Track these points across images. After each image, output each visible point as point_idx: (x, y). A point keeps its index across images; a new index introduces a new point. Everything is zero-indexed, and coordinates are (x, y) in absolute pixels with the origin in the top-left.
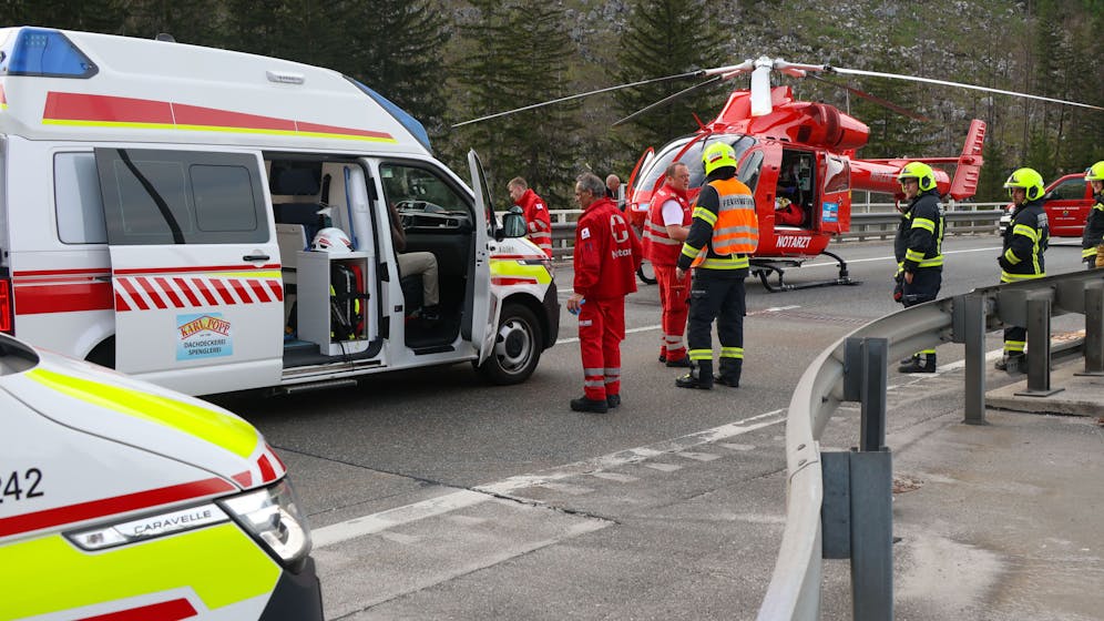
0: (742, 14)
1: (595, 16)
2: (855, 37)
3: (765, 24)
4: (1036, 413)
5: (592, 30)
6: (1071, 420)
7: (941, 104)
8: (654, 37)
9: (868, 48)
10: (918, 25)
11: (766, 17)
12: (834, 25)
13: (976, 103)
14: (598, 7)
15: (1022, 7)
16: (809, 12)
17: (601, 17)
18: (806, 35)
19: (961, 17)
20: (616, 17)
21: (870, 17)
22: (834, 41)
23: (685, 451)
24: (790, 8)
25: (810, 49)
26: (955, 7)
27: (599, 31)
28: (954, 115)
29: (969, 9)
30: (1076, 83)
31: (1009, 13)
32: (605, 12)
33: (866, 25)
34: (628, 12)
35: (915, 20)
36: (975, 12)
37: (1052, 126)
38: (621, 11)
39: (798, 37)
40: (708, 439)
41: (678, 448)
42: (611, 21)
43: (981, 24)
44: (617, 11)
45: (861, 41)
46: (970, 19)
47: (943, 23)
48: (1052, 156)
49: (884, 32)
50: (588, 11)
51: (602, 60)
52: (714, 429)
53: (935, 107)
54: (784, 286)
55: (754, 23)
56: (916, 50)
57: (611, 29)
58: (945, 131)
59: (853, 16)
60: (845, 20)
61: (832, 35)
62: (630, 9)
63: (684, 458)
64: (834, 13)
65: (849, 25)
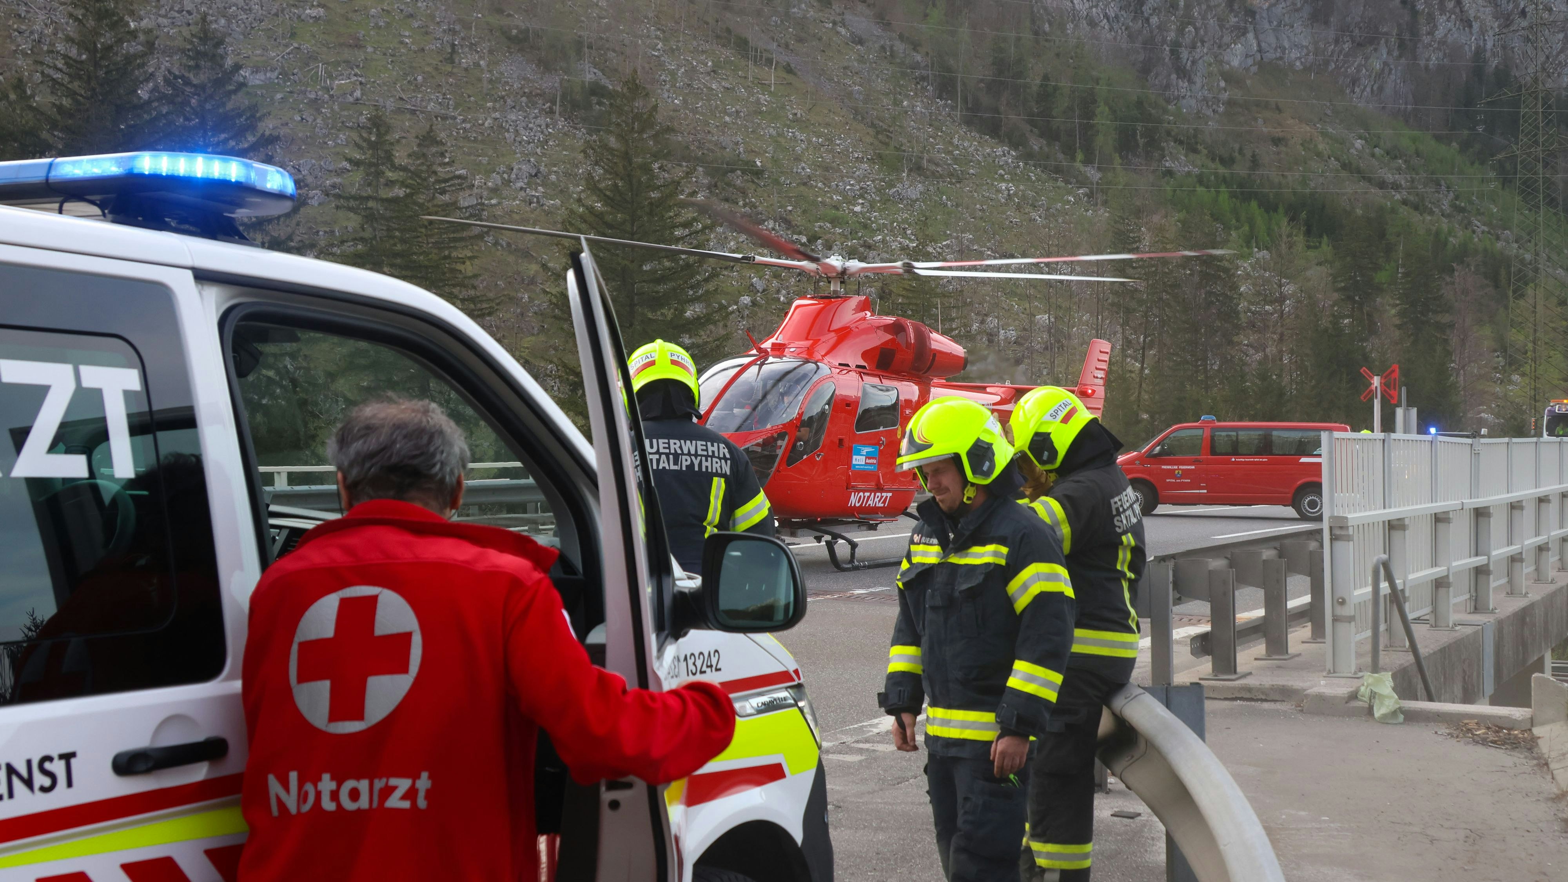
0: (709, 188)
1: (499, 182)
2: (865, 226)
3: (741, 203)
4: (1226, 699)
5: (494, 202)
6: (1266, 705)
7: (982, 322)
8: (609, 218)
9: (884, 241)
10: (949, 214)
11: (744, 193)
12: (836, 208)
13: (1031, 322)
14: (503, 168)
15: (1086, 195)
16: (802, 188)
17: (508, 183)
18: (798, 219)
19: (1006, 204)
20: (528, 184)
21: (886, 200)
22: (838, 230)
23: (857, 742)
24: (777, 182)
25: (804, 239)
26: (999, 191)
27: (505, 203)
28: (1002, 337)
29: (1016, 194)
30: (1161, 299)
31: (1069, 202)
32: (513, 176)
33: (880, 210)
34: (546, 177)
35: (946, 205)
36: (1024, 197)
37: (1130, 356)
38: (536, 175)
39: (788, 224)
40: (876, 731)
41: (848, 739)
42: (521, 189)
43: (1034, 215)
44: (531, 175)
45: (874, 232)
46: (1019, 208)
47: (982, 210)
48: (1132, 398)
49: (905, 221)
50: (488, 172)
51: (509, 245)
52: (876, 721)
53: (975, 326)
54: (856, 563)
55: (727, 200)
56: (948, 246)
57: (524, 201)
58: (990, 360)
59: (862, 196)
60: (852, 202)
61: (835, 222)
62: (550, 173)
63: (862, 749)
64: (837, 191)
65: (858, 209)
